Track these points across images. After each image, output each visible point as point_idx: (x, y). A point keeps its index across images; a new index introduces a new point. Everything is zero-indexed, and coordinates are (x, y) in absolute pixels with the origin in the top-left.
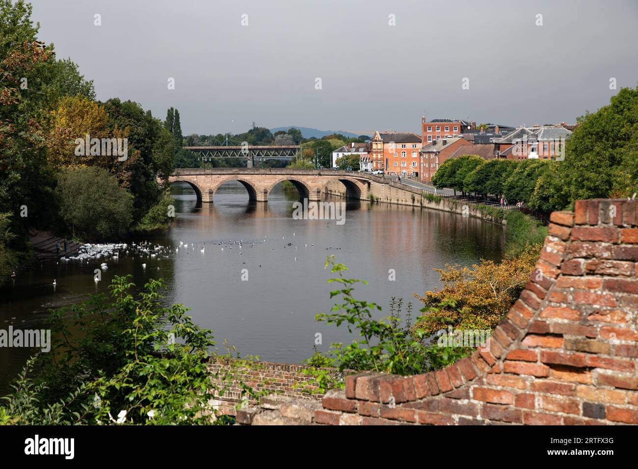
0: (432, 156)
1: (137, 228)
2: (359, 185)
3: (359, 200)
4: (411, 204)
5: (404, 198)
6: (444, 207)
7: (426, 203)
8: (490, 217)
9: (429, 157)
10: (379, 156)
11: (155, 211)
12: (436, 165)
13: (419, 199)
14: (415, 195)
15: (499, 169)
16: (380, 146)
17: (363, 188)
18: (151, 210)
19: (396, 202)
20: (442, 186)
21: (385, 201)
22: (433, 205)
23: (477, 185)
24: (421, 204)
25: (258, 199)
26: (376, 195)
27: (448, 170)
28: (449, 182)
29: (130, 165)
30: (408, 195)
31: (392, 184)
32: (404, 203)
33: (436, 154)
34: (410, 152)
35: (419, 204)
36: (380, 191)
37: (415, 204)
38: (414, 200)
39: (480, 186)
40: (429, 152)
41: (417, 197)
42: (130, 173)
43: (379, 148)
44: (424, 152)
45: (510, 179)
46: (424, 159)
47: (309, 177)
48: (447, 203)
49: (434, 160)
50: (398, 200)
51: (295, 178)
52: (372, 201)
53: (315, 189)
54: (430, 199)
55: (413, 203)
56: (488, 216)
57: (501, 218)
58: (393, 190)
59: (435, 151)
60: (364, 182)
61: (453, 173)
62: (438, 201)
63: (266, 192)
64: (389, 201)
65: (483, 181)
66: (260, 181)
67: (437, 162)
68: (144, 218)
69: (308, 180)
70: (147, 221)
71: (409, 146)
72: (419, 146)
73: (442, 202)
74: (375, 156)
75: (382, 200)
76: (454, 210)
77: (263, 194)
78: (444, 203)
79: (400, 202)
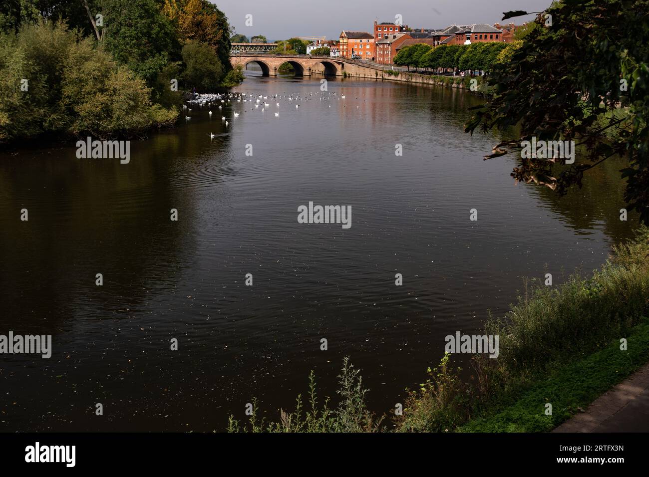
0: (386, 46)
1: (222, 85)
2: (336, 65)
3: (335, 75)
4: (375, 77)
5: (370, 74)
6: (401, 78)
7: (386, 76)
8: (442, 83)
9: (384, 47)
10: (345, 47)
11: (232, 73)
12: (388, 52)
13: (381, 74)
14: (378, 71)
15: (449, 50)
16: (345, 41)
17: (339, 67)
18: (229, 73)
19: (363, 76)
20: (400, 65)
21: (356, 76)
22: (392, 77)
23: (432, 62)
24: (383, 77)
25: (270, 74)
26: (348, 72)
27: (406, 53)
28: (407, 62)
29: (217, 40)
30: (373, 72)
31: (361, 64)
32: (369, 77)
33: (389, 44)
34: (365, 45)
35: (381, 77)
36: (351, 69)
37: (378, 77)
38: (377, 74)
39: (434, 63)
40: (384, 44)
41: (379, 73)
42: (217, 46)
43: (345, 42)
44: (380, 44)
45: (465, 56)
46: (380, 49)
47: (304, 59)
48: (404, 76)
49: (387, 49)
50: (365, 75)
51: (294, 60)
52: (345, 76)
53: (308, 68)
54: (390, 73)
55: (377, 76)
56: (439, 83)
57: (452, 83)
58: (361, 68)
59: (388, 42)
60: (339, 63)
61: (410, 55)
62: (396, 75)
63: (276, 69)
64: (358, 76)
65: (436, 60)
66: (272, 62)
67: (390, 50)
68: (225, 79)
69: (303, 62)
70: (227, 81)
71: (364, 40)
72: (372, 41)
73: (400, 75)
74: (341, 47)
75: (352, 75)
76: (410, 80)
77: (274, 71)
78: (402, 76)
79: (366, 76)
